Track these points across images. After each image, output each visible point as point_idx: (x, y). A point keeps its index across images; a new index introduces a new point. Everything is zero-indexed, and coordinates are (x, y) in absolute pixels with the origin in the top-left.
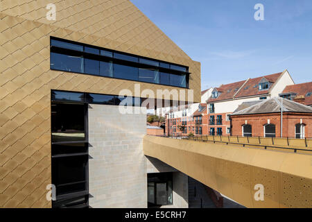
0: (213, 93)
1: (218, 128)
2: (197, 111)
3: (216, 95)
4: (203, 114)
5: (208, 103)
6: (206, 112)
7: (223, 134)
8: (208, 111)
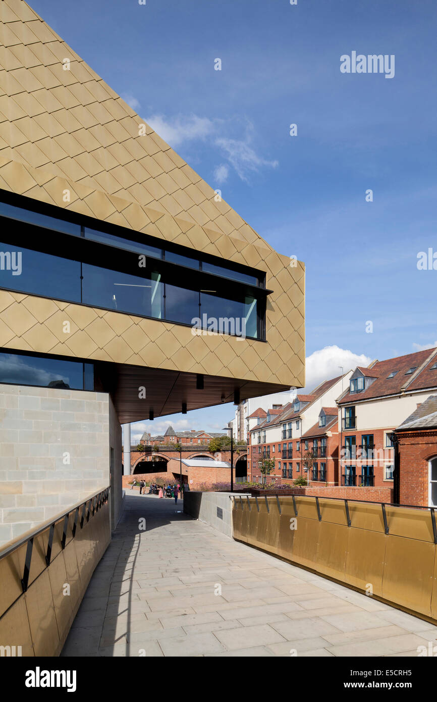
0: (354, 380)
1: (365, 468)
2: (317, 425)
3: (360, 386)
4: (329, 434)
5: (340, 404)
6: (336, 429)
7: (376, 480)
8: (340, 425)
